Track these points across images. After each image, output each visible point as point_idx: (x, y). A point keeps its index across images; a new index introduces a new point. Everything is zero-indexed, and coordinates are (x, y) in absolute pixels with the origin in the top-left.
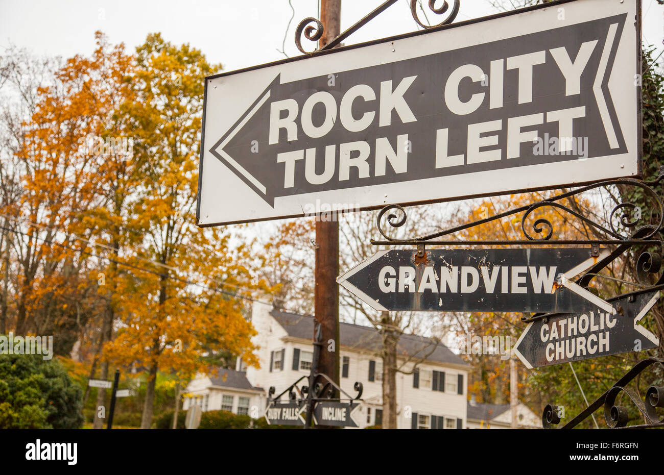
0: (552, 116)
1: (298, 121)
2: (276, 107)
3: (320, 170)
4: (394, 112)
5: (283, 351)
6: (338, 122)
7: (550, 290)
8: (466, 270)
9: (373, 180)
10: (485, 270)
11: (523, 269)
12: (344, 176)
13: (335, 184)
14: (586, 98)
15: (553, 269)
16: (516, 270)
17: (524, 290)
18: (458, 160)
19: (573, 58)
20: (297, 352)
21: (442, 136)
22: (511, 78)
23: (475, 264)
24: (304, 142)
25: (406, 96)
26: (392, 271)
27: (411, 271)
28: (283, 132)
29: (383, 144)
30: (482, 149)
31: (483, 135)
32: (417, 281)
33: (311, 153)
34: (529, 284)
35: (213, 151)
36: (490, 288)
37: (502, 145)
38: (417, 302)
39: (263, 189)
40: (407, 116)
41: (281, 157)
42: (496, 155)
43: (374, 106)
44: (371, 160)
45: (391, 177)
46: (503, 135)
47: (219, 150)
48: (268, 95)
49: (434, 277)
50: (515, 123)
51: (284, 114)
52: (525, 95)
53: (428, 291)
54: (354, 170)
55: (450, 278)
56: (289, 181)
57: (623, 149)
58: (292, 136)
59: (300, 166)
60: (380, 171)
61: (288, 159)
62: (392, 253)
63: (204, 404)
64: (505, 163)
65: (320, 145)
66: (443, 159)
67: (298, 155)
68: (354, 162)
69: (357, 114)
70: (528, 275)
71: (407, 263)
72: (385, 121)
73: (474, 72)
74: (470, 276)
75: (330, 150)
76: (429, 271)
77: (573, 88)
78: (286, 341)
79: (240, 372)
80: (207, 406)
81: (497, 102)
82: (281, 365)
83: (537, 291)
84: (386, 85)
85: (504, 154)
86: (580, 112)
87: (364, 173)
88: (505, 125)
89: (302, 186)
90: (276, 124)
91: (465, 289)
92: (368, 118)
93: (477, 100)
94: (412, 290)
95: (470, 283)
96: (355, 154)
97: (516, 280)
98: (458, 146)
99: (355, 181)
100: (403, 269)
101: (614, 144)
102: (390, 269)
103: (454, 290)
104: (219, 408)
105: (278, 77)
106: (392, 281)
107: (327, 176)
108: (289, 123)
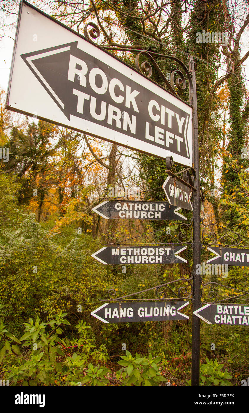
1: (87, 77)
2: (74, 60)
3: (98, 112)
4: (131, 103)
6: (108, 92)
9: (121, 130)
12: (110, 122)
13: (104, 123)
18: (152, 138)
19: (180, 121)
21: (147, 125)
24: (88, 90)
25: (136, 99)
28: (77, 77)
29: (126, 115)
30: (159, 138)
31: (160, 133)
33: (94, 101)
35: (23, 57)
39: (63, 106)
40: (136, 108)
41: (76, 92)
42: (162, 143)
43: (124, 94)
44: (122, 120)
45: (129, 133)
47: (29, 60)
48: (68, 48)
51: (78, 67)
54: (114, 121)
56: (80, 109)
59: (87, 104)
60: (125, 128)
61: (82, 97)
65: (99, 98)
66: (148, 135)
67: (87, 97)
69: (117, 94)
72: (128, 105)
75: (104, 104)
85: (165, 144)
87: (119, 125)
89: (86, 115)
92: (121, 99)
96: (115, 113)
98: (153, 132)
99: (113, 127)
101: (188, 155)
105: (76, 43)
107: (102, 117)
108: (81, 74)
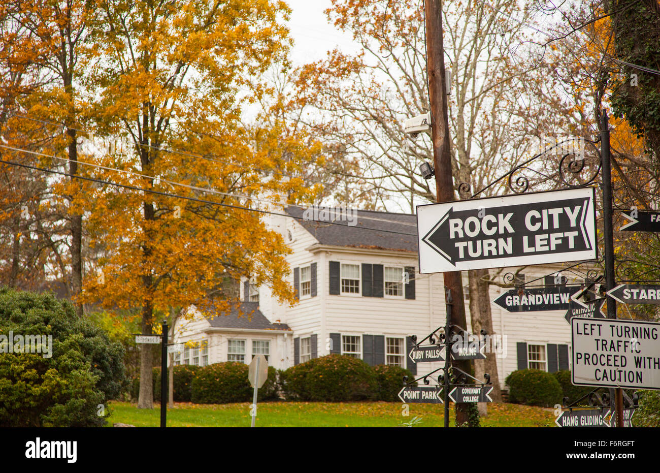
0: (567, 234)
1: (463, 229)
2: (452, 222)
3: (475, 251)
4: (505, 228)
5: (314, 266)
6: (481, 231)
7: (567, 302)
8: (538, 296)
9: (498, 256)
10: (544, 296)
11: (558, 295)
12: (486, 254)
13: (482, 257)
14: (578, 228)
15: (568, 294)
16: (555, 295)
17: (558, 302)
18: (532, 250)
19: (573, 212)
20: (334, 267)
21: (525, 239)
22: (551, 217)
23: (541, 294)
24: (466, 238)
25: (510, 221)
26: (511, 298)
27: (518, 297)
28: (456, 233)
29: (501, 241)
30: (541, 246)
31: (541, 240)
32: (520, 301)
33: (470, 243)
34: (560, 300)
35: (423, 240)
36: (547, 302)
37: (549, 244)
38: (521, 309)
39: (450, 258)
40: (511, 230)
41: (457, 245)
42: (547, 248)
43: (496, 224)
44: (497, 248)
45: (506, 255)
46: (549, 240)
47: (426, 239)
48: (448, 216)
49: (526, 299)
50: (553, 236)
51: (456, 225)
52: (556, 225)
53: (524, 304)
54: (490, 252)
55: (532, 299)
56: (462, 256)
57: (591, 249)
58: (461, 235)
59: (466, 249)
60: (501, 252)
61: (460, 245)
62: (510, 291)
63: (200, 355)
64: (550, 252)
65: (474, 240)
66: (526, 249)
67: (465, 244)
68: (490, 248)
69: (489, 228)
70: (560, 297)
71: (516, 294)
72: (502, 231)
73: (536, 214)
74: (539, 298)
75: (479, 243)
76: (524, 297)
77: (573, 224)
78: (316, 252)
79: (246, 302)
80: (206, 357)
81: (546, 227)
82: (312, 288)
83: (563, 302)
84: (501, 216)
85: (550, 248)
86: (576, 233)
87: (494, 253)
88: (549, 236)
89: (467, 258)
90: (452, 230)
91: (538, 303)
92: (494, 230)
93: (538, 225)
94: (518, 304)
95: (539, 301)
96: (490, 245)
97: (556, 299)
98: (532, 244)
99: (490, 256)
100: (515, 297)
101: (588, 247)
102: (510, 297)
103: (534, 304)
104: (224, 359)
105: (452, 208)
106: (511, 301)
107: (478, 254)
108: (459, 229)
